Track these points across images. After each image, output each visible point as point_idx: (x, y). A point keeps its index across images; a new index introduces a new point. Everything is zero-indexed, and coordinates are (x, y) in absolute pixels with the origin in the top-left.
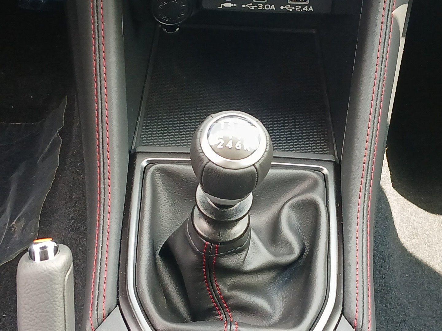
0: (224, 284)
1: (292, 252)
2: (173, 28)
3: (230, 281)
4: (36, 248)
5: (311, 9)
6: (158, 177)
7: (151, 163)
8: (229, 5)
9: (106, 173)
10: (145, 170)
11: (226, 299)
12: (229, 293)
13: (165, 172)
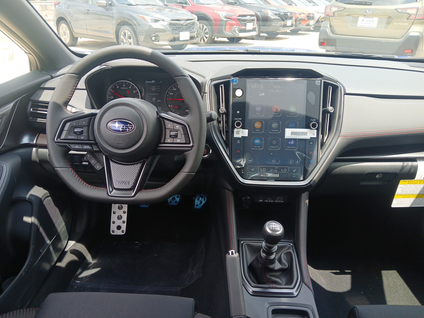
0: (268, 275)
1: (286, 266)
2: (247, 207)
3: (270, 274)
4: (230, 252)
5: (283, 201)
6: (246, 246)
7: (244, 242)
8: (261, 201)
9: (233, 244)
10: (242, 244)
11: (269, 279)
12: (270, 277)
13: (248, 245)
